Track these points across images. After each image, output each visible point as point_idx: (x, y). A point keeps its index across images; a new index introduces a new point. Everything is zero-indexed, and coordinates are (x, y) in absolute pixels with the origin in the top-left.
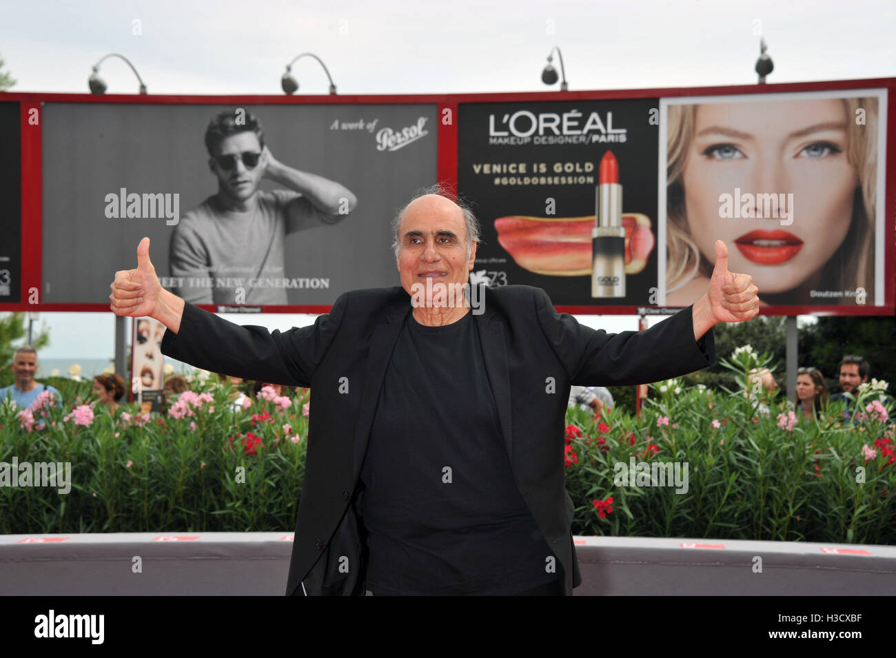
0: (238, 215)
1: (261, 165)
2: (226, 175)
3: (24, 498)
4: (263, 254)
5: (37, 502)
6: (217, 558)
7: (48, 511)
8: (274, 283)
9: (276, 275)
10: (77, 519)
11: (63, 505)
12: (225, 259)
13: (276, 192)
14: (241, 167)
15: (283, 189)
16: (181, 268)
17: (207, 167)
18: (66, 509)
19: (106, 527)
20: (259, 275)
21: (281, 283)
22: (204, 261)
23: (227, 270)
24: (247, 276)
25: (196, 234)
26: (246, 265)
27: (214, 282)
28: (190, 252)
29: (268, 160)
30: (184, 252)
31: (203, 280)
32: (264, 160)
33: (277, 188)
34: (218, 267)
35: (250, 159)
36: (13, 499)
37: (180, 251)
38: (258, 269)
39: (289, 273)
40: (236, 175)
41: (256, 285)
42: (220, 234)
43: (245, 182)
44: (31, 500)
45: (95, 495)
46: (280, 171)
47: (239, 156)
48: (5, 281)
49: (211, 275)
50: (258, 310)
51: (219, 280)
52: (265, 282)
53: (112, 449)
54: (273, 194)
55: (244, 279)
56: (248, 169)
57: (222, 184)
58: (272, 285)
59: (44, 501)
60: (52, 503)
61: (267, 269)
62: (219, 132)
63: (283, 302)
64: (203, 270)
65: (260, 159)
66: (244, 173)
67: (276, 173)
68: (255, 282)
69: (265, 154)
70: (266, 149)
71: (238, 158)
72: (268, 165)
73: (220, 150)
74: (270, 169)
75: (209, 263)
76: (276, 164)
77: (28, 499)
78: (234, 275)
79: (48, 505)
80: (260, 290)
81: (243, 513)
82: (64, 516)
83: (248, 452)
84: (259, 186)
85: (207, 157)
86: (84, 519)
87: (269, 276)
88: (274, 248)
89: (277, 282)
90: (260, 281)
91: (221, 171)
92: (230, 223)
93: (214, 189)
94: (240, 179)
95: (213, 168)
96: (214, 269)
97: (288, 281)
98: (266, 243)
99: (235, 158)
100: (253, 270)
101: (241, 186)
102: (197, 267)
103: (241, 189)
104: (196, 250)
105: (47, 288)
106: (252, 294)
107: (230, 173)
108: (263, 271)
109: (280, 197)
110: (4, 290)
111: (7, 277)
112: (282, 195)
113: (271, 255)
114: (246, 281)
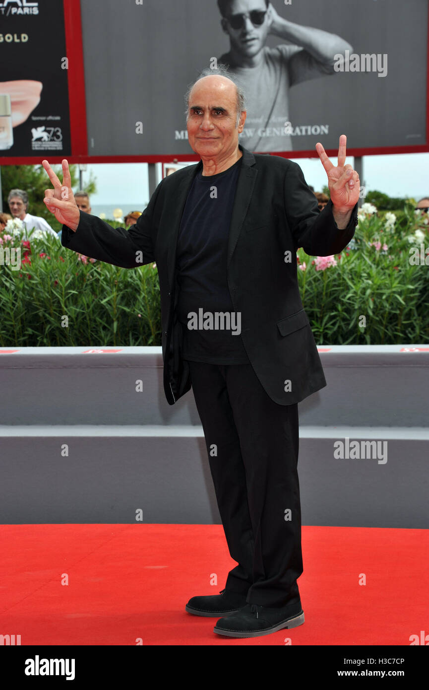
0: (247, 70)
1: (267, 22)
2: (236, 34)
3: (85, 318)
4: (270, 105)
5: (95, 321)
7: (104, 328)
9: (282, 124)
10: (127, 335)
11: (115, 324)
13: (280, 47)
14: (249, 25)
15: (287, 44)
17: (220, 27)
18: (118, 327)
19: (150, 341)
20: (266, 125)
24: (257, 127)
26: (255, 117)
29: (273, 17)
32: (269, 17)
33: (281, 43)
35: (257, 17)
36: (77, 318)
38: (266, 120)
40: (245, 33)
41: (264, 134)
43: (253, 39)
44: (90, 319)
45: (140, 315)
46: (284, 27)
47: (248, 15)
48: (58, 137)
52: (272, 132)
53: (151, 277)
54: (278, 49)
55: (254, 129)
56: (256, 27)
57: (233, 42)
58: (278, 133)
59: (101, 321)
60: (107, 322)
61: (273, 119)
63: (288, 148)
65: (266, 16)
66: (252, 31)
67: (280, 29)
68: (263, 132)
69: (270, 12)
70: (271, 6)
71: (246, 17)
72: (273, 22)
73: (231, 10)
74: (275, 26)
76: (280, 20)
77: (88, 318)
79: (104, 323)
80: (268, 139)
82: (117, 332)
84: (265, 43)
85: (219, 17)
86: (133, 335)
87: (275, 125)
88: (279, 99)
89: (282, 130)
91: (232, 30)
92: (241, 79)
93: (226, 48)
94: (248, 37)
95: (225, 28)
98: (272, 96)
99: (244, 17)
100: (261, 121)
101: (249, 43)
103: (250, 46)
105: (92, 143)
106: (262, 142)
107: (239, 32)
108: (270, 121)
109: (284, 52)
110: (58, 145)
111: (59, 134)
112: (286, 50)
113: (277, 106)
114: (256, 131)
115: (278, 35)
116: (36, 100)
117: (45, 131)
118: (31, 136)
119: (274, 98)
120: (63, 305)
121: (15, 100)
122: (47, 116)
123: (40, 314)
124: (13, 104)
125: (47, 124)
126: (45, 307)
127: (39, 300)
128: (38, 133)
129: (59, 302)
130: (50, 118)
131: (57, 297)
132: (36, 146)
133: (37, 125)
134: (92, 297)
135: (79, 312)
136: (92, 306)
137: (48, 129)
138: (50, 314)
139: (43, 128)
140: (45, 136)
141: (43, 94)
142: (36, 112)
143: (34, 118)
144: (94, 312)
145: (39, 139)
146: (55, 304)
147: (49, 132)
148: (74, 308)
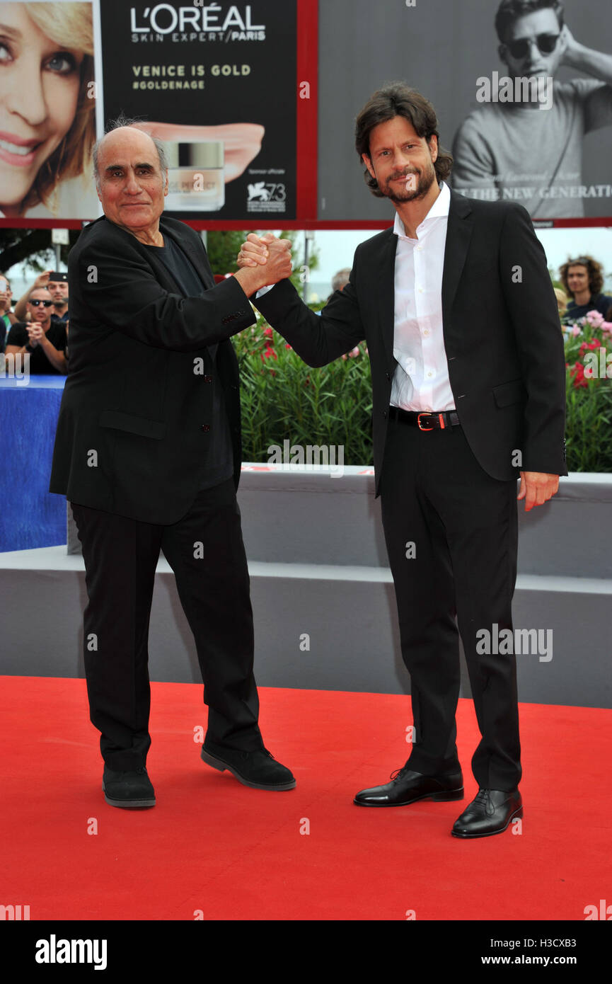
0: (530, 112)
1: (560, 48)
2: (517, 64)
4: (557, 158)
8: (569, 192)
9: (572, 183)
12: (513, 165)
13: (575, 81)
14: (535, 53)
15: (584, 78)
16: (464, 178)
17: (496, 56)
20: (551, 183)
21: (577, 192)
22: (489, 169)
23: (515, 179)
24: (537, 186)
25: (481, 137)
26: (537, 172)
27: (500, 193)
28: (473, 159)
29: (568, 42)
30: (467, 160)
31: (488, 190)
32: (562, 42)
33: (576, 77)
34: (505, 175)
35: (547, 43)
37: (463, 158)
38: (551, 177)
40: (529, 64)
41: (547, 195)
42: (509, 136)
43: (540, 71)
46: (581, 55)
47: (534, 39)
48: (280, 196)
49: (497, 185)
50: (549, 224)
51: (505, 191)
52: (558, 192)
54: (572, 84)
55: (534, 189)
56: (544, 56)
58: (566, 194)
61: (560, 175)
62: (512, 11)
63: (578, 214)
64: (488, 180)
65: (558, 42)
66: (538, 60)
67: (576, 58)
68: (546, 192)
69: (565, 36)
70: (565, 28)
71: (532, 42)
72: (568, 49)
73: (512, 34)
74: (570, 54)
75: (494, 171)
76: (576, 47)
78: (522, 184)
80: (552, 201)
84: (555, 76)
85: (497, 43)
87: (562, 184)
88: (570, 150)
89: (572, 190)
90: (553, 191)
91: (512, 60)
92: (520, 123)
94: (533, 69)
95: (503, 57)
96: (500, 178)
97: (585, 189)
98: (561, 146)
99: (529, 43)
100: (544, 177)
102: (481, 176)
104: (481, 157)
105: (323, 204)
106: (544, 205)
107: (522, 61)
108: (556, 179)
109: (580, 87)
110: (279, 206)
111: (282, 191)
112: (582, 85)
113: (566, 160)
114: (537, 191)
115: (572, 65)
116: (255, 149)
117: (265, 187)
118: (247, 194)
119: (563, 148)
121: (229, 148)
122: (268, 168)
124: (227, 153)
125: (267, 179)
128: (256, 190)
130: (272, 171)
132: (252, 207)
133: (255, 180)
137: (269, 185)
139: (262, 184)
140: (264, 193)
141: (265, 142)
142: (254, 164)
143: (252, 172)
145: (257, 199)
147: (269, 189)
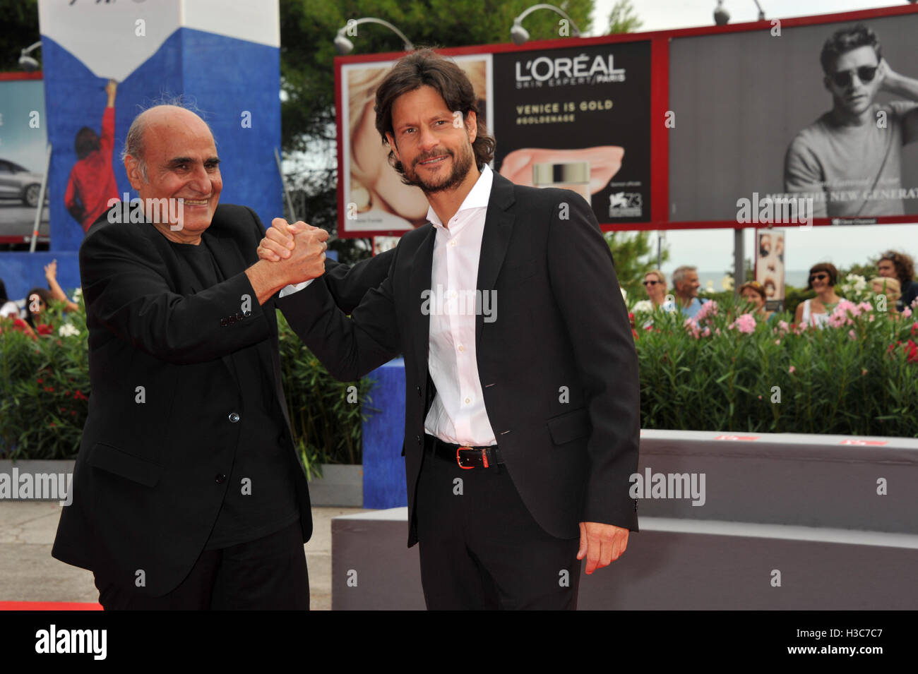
0: (853, 130)
1: (878, 78)
2: (840, 91)
3: (697, 399)
4: (879, 166)
5: (708, 401)
6: (909, 463)
7: (719, 410)
8: (890, 194)
9: (893, 186)
10: (745, 418)
11: (732, 407)
12: (840, 173)
13: (893, 103)
14: (857, 81)
15: (901, 101)
16: (797, 184)
17: (822, 85)
18: (735, 409)
19: (773, 427)
20: (874, 187)
21: (898, 194)
22: (818, 176)
23: (841, 184)
24: (862, 189)
25: (810, 151)
26: (860, 178)
27: (828, 196)
28: (804, 169)
29: (886, 72)
30: (798, 169)
31: (817, 195)
32: (881, 72)
33: (894, 100)
34: (832, 181)
35: (866, 73)
36: (688, 399)
37: (795, 168)
38: (873, 182)
39: (906, 184)
40: (851, 90)
41: (870, 198)
42: (835, 150)
43: (861, 96)
44: (702, 400)
45: (760, 397)
46: (898, 82)
47: (855, 71)
48: (637, 203)
49: (825, 189)
50: (874, 221)
51: (833, 194)
52: (880, 194)
53: (775, 354)
54: (890, 106)
55: (858, 192)
56: (865, 84)
57: (837, 100)
58: (887, 196)
59: (715, 402)
60: (722, 403)
61: (882, 180)
62: (835, 49)
63: (900, 212)
64: (817, 185)
65: (877, 73)
66: (859, 88)
67: (893, 85)
68: (869, 194)
69: (883, 67)
70: (883, 62)
71: (854, 74)
72: (886, 78)
73: (836, 67)
74: (887, 81)
75: (823, 178)
76: (893, 76)
77: (700, 399)
78: (847, 189)
79: (718, 405)
80: (875, 203)
81: (910, 419)
82: (734, 414)
83: (911, 360)
84: (875, 99)
85: (822, 74)
86: (752, 418)
87: (884, 187)
88: (890, 160)
89: (893, 193)
90: (875, 195)
91: (836, 88)
92: (845, 138)
94: (855, 94)
95: (828, 85)
96: (828, 183)
97: (905, 191)
98: (882, 156)
99: (851, 74)
100: (868, 183)
101: (856, 101)
102: (810, 182)
103: (856, 104)
104: (810, 167)
105: (673, 209)
106: (868, 206)
107: (845, 89)
108: (879, 183)
109: (897, 108)
110: (637, 211)
111: (639, 200)
112: (899, 106)
113: (886, 168)
114: (861, 194)
115: (890, 91)
116: (616, 166)
117: (625, 197)
119: (883, 160)
120: (673, 383)
121: (594, 166)
122: (627, 181)
123: (648, 393)
124: (594, 171)
125: (626, 190)
126: (652, 384)
127: (645, 377)
128: (617, 199)
129: (668, 380)
130: (630, 184)
131: (666, 374)
132: (614, 213)
133: (615, 191)
134: (704, 375)
135: (691, 392)
136: (705, 385)
137: (628, 195)
138: (657, 392)
139: (621, 194)
140: (624, 202)
141: (625, 160)
143: (614, 185)
144: (706, 391)
145: (618, 206)
146: (664, 382)
147: (628, 198)
148: (684, 386)
